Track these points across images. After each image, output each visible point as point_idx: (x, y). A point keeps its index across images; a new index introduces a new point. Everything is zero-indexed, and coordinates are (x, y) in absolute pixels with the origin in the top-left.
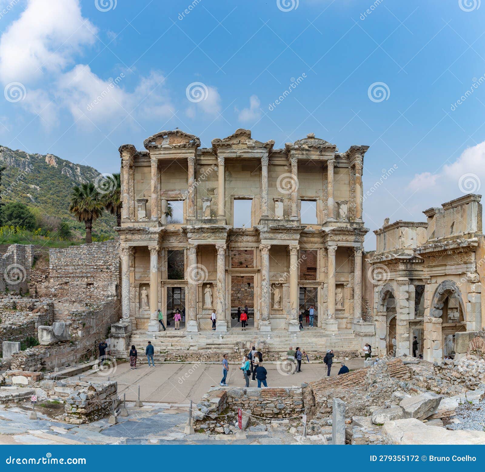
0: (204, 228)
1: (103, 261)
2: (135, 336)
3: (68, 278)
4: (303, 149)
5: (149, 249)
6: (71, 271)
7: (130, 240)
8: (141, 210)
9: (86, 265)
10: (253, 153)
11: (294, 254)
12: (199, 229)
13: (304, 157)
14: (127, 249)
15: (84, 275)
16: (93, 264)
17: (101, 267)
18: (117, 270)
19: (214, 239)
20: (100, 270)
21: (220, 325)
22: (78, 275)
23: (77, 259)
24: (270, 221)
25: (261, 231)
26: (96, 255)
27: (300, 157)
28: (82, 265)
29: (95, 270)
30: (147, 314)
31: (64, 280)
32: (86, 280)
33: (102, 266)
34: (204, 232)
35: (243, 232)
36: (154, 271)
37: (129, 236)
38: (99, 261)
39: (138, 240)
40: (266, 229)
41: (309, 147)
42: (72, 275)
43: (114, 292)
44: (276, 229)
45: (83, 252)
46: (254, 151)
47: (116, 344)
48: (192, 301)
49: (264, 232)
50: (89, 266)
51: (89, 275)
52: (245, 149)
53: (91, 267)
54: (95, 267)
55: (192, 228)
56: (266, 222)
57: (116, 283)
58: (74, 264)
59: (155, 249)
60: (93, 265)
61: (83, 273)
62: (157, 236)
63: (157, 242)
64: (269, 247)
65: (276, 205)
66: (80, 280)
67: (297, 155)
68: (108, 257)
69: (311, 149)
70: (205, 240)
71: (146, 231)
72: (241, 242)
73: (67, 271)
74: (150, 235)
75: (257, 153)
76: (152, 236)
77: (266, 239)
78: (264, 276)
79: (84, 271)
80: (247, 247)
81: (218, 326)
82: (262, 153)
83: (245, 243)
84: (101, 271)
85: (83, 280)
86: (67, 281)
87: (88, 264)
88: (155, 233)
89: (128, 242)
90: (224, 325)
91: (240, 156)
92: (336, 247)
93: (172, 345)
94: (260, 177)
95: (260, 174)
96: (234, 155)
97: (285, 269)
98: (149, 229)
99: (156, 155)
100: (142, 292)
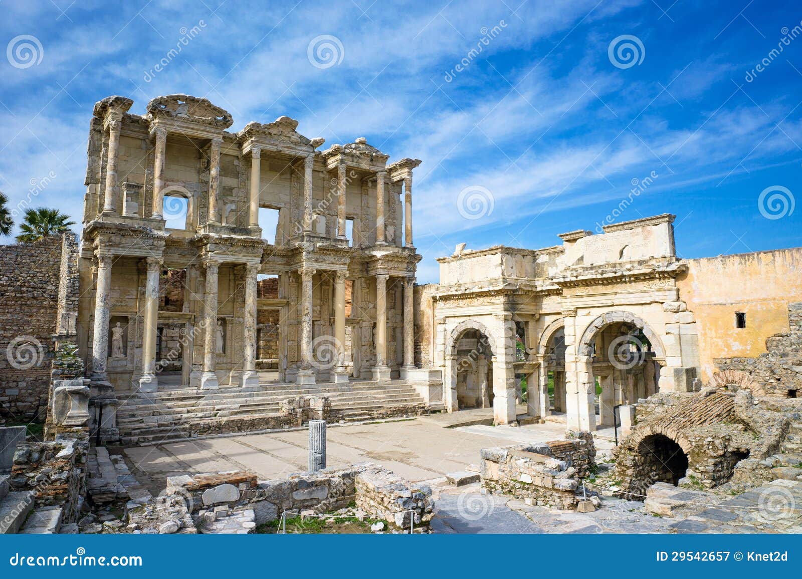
0: (234, 239)
4: (354, 156)
5: (148, 262)
7: (118, 245)
8: (132, 201)
10: (297, 149)
11: (342, 282)
12: (227, 240)
13: (354, 164)
14: (110, 259)
19: (245, 256)
21: (250, 378)
24: (316, 239)
25: (304, 250)
27: (350, 164)
30: (122, 366)
34: (232, 245)
36: (155, 297)
37: (116, 239)
39: (131, 247)
40: (311, 249)
41: (361, 154)
43: (73, 331)
44: (324, 250)
46: (299, 148)
49: (309, 253)
52: (287, 143)
55: (217, 237)
56: (311, 239)
59: (157, 263)
62: (164, 243)
63: (161, 252)
64: (315, 272)
65: (317, 220)
67: (346, 162)
69: (363, 157)
70: (233, 257)
71: (147, 234)
72: (266, 263)
74: (152, 241)
75: (301, 151)
76: (156, 243)
77: (309, 260)
78: (307, 309)
80: (273, 271)
81: (247, 379)
82: (307, 151)
83: (271, 265)
88: (160, 238)
89: (112, 248)
91: (280, 151)
92: (388, 276)
93: (188, 412)
94: (291, 182)
95: (291, 179)
96: (273, 148)
97: (319, 302)
98: (151, 232)
99: (166, 126)
100: (113, 329)
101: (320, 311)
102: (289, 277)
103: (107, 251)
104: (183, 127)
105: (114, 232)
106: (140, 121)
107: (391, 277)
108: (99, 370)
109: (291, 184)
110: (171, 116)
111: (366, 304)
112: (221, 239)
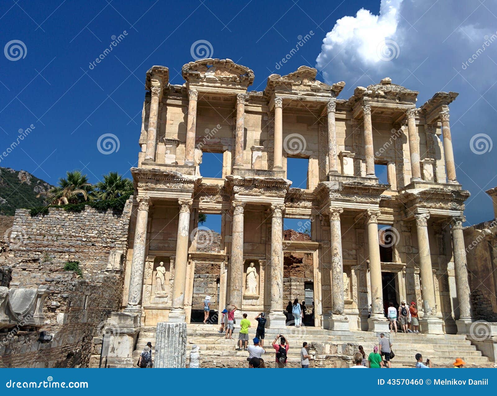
0: (257, 180)
1: (97, 232)
2: (146, 333)
3: (40, 253)
4: (378, 96)
5: (180, 202)
6: (46, 243)
7: (153, 189)
8: (170, 153)
9: (71, 236)
10: (318, 96)
11: (374, 221)
12: (250, 181)
13: (380, 105)
14: (146, 201)
15: (65, 249)
16: (82, 234)
17: (93, 240)
18: (124, 233)
19: (268, 196)
20: (90, 244)
21: (276, 319)
22: (55, 249)
23: (58, 226)
24: (342, 178)
25: (331, 188)
26: (88, 223)
27: (375, 104)
28: (65, 235)
29: (83, 243)
30: (163, 303)
31: (32, 256)
32: (67, 257)
33: (95, 237)
35: (300, 195)
36: (184, 235)
38: (90, 231)
39: (164, 190)
40: (337, 187)
41: (386, 93)
42: (47, 249)
43: (118, 266)
44: (351, 188)
45: (69, 217)
47: (116, 346)
48: (237, 281)
49: (336, 191)
50: (75, 237)
51: (73, 250)
52: (307, 90)
53: (78, 238)
54: (84, 240)
55: (241, 178)
56: (337, 178)
57: (121, 252)
58: (52, 233)
59: (187, 204)
60: (81, 236)
61: (65, 246)
62: (192, 186)
63: (191, 194)
64: (342, 211)
65: (344, 161)
66: (58, 256)
67: (370, 102)
68: (105, 226)
69: (388, 96)
70: (257, 197)
71: (178, 178)
72: (296, 207)
73: (39, 242)
74: (182, 184)
75: (323, 98)
76: (186, 185)
77: (337, 200)
78: (336, 249)
79: (66, 243)
80: (304, 215)
81: (274, 319)
82: (328, 97)
83: (302, 209)
84: (93, 245)
85: (62, 257)
86: (37, 257)
87: (74, 234)
88: (190, 182)
89: (149, 192)
90: (282, 319)
91: (301, 99)
92: (428, 214)
93: (208, 349)
94: (318, 131)
95: (318, 128)
96: (294, 97)
97: (354, 245)
98: (181, 175)
99: (196, 87)
100: (158, 268)
101: (356, 255)
102: (321, 221)
103: (145, 194)
104: (211, 87)
105: (150, 177)
106: (182, 91)
107: (432, 216)
108: (133, 301)
109: (318, 133)
110: (201, 78)
111: (408, 248)
112: (245, 180)
